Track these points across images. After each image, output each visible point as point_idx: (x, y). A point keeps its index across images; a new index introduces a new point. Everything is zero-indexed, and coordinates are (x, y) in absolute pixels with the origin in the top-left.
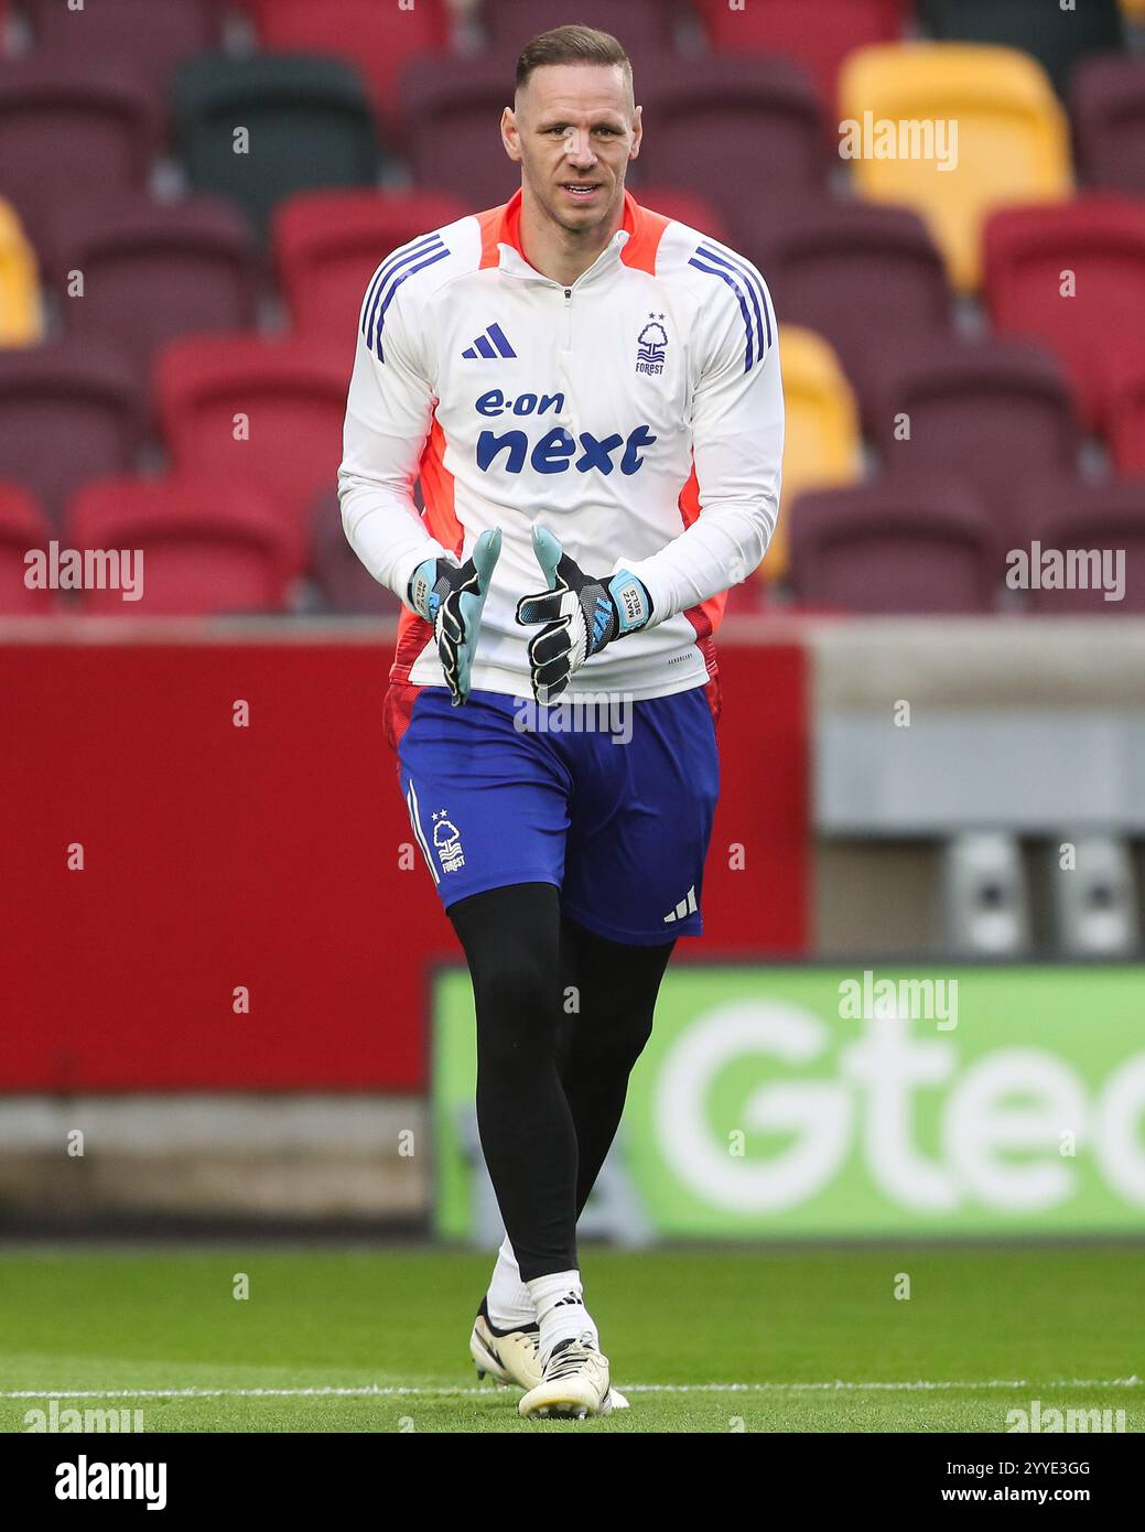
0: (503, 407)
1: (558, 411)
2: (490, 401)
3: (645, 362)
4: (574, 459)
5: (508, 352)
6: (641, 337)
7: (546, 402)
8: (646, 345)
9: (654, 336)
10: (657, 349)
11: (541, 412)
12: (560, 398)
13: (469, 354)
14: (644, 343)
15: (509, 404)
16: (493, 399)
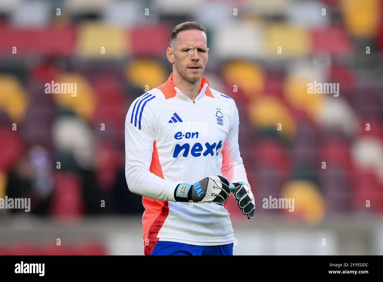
0: (182, 136)
1: (197, 137)
2: (178, 135)
3: (219, 122)
4: (202, 152)
5: (181, 121)
6: (216, 115)
7: (193, 134)
8: (218, 117)
9: (219, 114)
10: (221, 118)
11: (192, 137)
12: (197, 133)
13: (170, 122)
14: (217, 116)
15: (184, 136)
16: (179, 134)
